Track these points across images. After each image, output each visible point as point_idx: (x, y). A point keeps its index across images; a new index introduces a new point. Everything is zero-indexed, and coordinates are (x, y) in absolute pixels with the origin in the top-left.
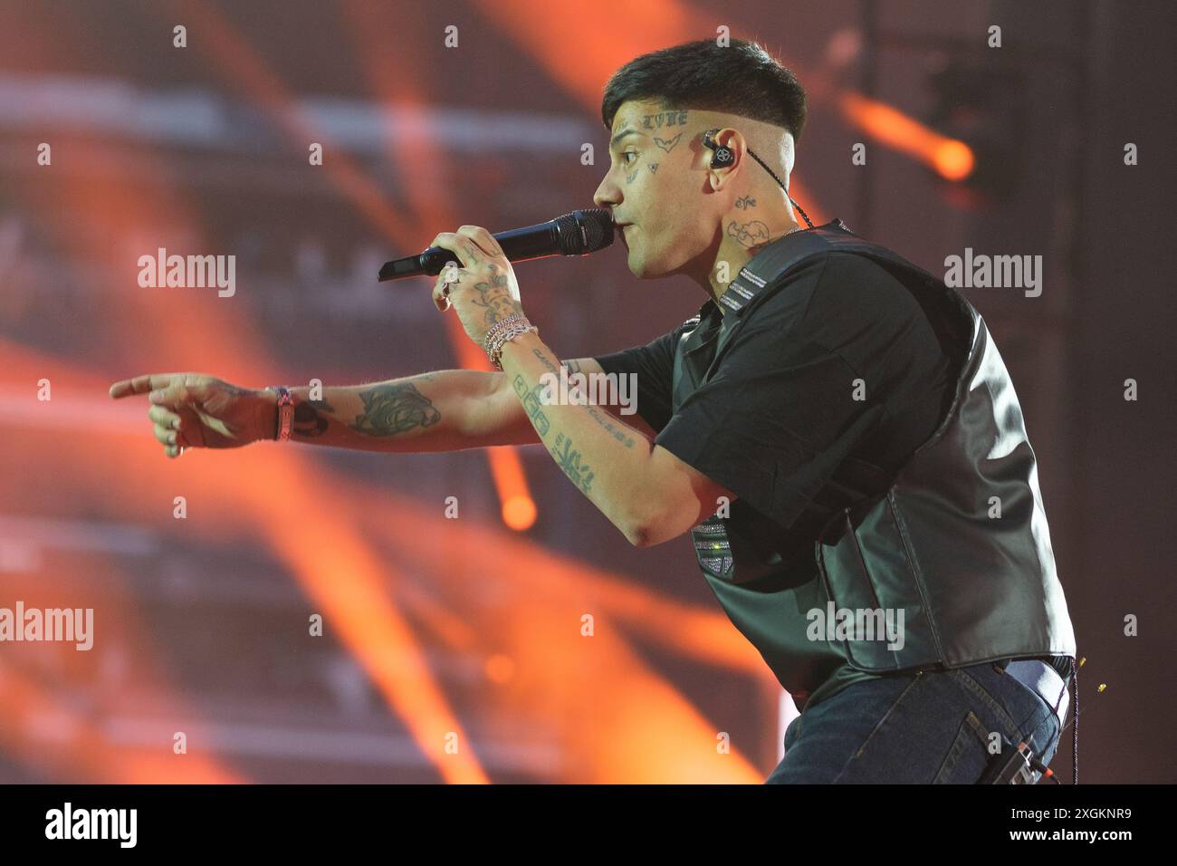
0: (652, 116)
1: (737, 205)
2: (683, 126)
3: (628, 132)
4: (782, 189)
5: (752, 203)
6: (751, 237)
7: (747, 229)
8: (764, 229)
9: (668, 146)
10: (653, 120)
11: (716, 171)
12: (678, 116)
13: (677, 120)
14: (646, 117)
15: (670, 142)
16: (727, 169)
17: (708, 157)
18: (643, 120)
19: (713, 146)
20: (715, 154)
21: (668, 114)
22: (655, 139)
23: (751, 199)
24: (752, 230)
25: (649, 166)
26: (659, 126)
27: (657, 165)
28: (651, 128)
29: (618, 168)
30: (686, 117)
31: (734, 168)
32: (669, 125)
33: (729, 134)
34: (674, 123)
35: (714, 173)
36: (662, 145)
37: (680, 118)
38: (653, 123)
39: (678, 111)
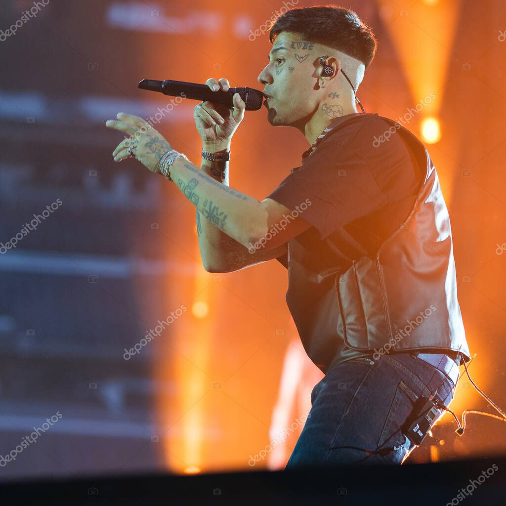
0: (296, 42)
1: (329, 96)
2: (310, 51)
3: (282, 48)
4: (353, 91)
5: (337, 96)
6: (333, 112)
7: (332, 108)
8: (341, 109)
9: (301, 60)
10: (296, 44)
11: (323, 78)
12: (309, 44)
13: (308, 47)
14: (292, 42)
15: (302, 58)
16: (329, 78)
17: (320, 70)
18: (291, 43)
19: (324, 65)
20: (324, 69)
21: (304, 43)
22: (295, 54)
23: (337, 94)
24: (335, 109)
25: (289, 68)
26: (299, 48)
27: (293, 68)
28: (294, 48)
29: (273, 64)
30: (313, 46)
31: (333, 78)
32: (304, 49)
33: (333, 60)
34: (306, 48)
35: (322, 79)
36: (298, 58)
37: (310, 47)
38: (296, 46)
39: (309, 42)
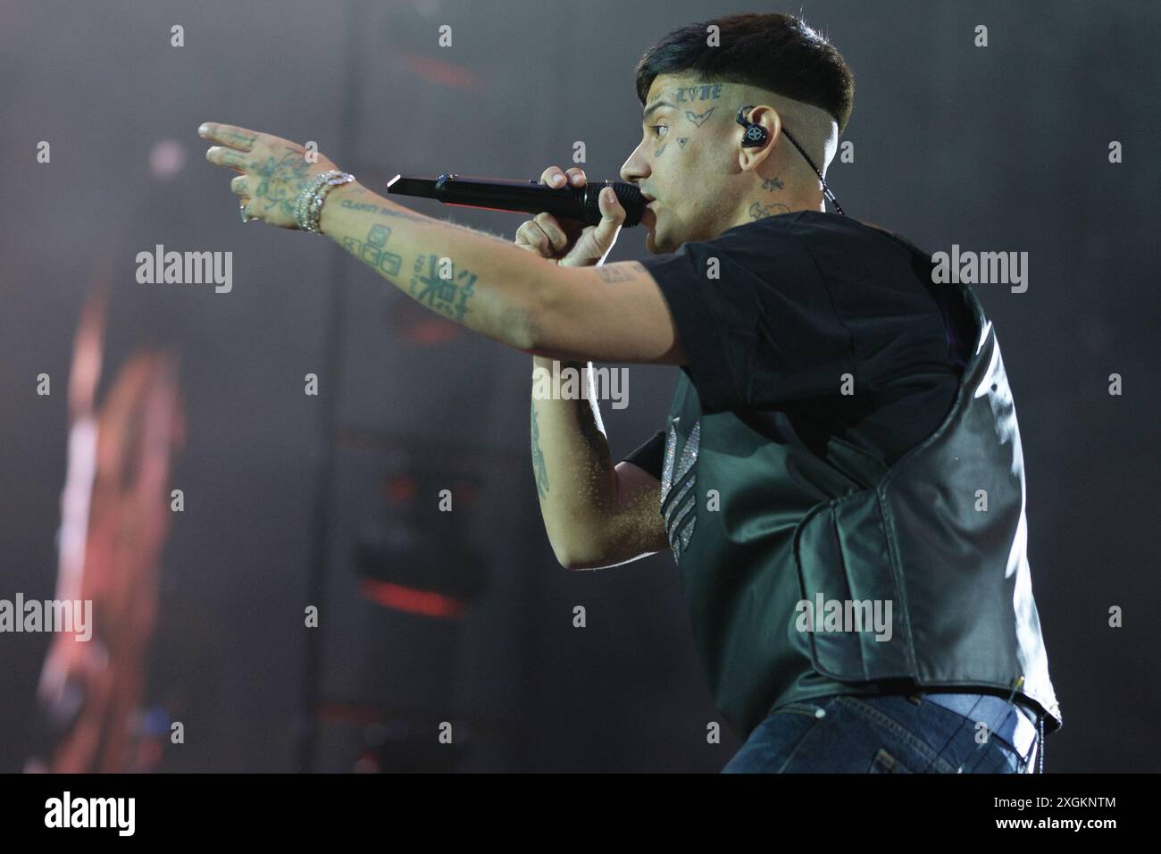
0: (686, 89)
1: (764, 187)
2: (716, 100)
3: (660, 104)
5: (780, 185)
7: (769, 210)
9: (699, 120)
10: (686, 93)
11: (748, 150)
12: (712, 90)
13: (711, 93)
15: (702, 116)
16: (757, 149)
17: (739, 134)
18: (677, 92)
19: (745, 124)
20: (747, 132)
21: (702, 88)
22: (687, 112)
23: (779, 181)
24: (774, 212)
25: (678, 139)
26: (692, 100)
27: (687, 139)
28: (684, 101)
29: (649, 141)
30: (720, 90)
31: (765, 148)
32: (702, 98)
33: (762, 112)
34: (708, 97)
35: (744, 152)
36: (692, 119)
37: (714, 92)
38: (686, 95)
39: (712, 84)
